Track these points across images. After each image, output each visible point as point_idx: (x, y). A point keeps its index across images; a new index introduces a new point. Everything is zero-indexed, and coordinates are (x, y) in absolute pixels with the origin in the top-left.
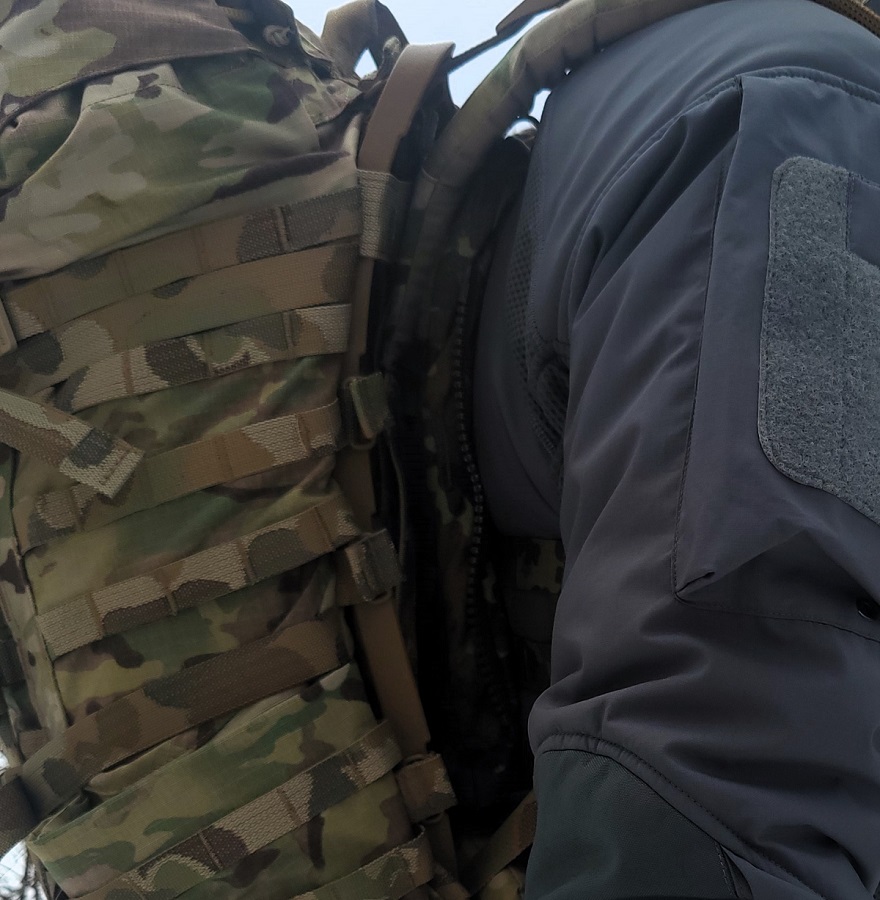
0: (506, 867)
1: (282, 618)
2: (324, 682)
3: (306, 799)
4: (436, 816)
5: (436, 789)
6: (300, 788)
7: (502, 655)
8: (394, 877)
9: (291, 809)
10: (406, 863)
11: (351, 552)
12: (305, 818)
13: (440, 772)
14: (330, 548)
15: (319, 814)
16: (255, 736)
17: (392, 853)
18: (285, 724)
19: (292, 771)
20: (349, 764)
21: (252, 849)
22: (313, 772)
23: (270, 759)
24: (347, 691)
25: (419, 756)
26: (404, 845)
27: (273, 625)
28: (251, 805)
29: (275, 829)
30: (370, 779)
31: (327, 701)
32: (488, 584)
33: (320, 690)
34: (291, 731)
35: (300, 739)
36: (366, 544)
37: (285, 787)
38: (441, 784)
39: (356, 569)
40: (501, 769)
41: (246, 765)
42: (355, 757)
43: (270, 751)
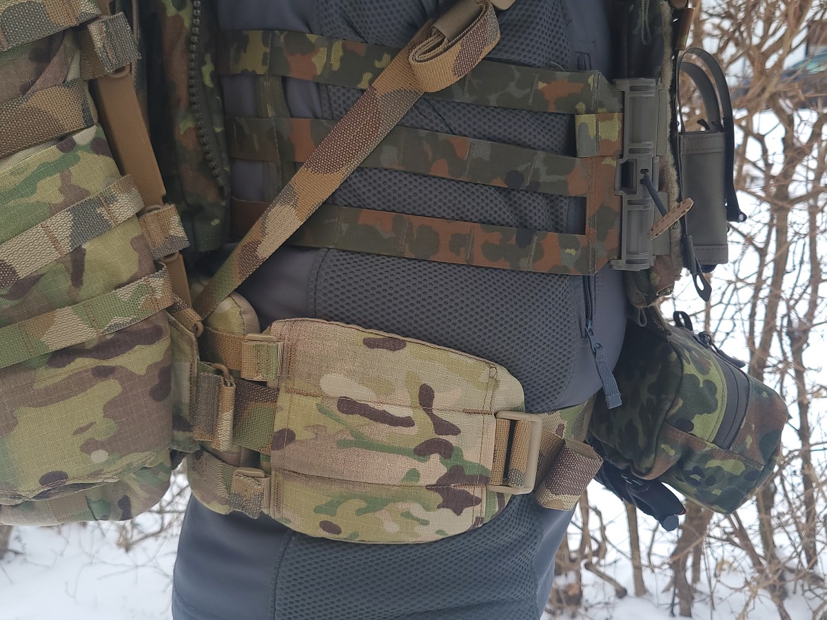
0: (229, 296)
1: (33, 83)
2: (76, 137)
3: (68, 233)
4: (173, 254)
5: (172, 232)
6: (62, 224)
7: (218, 130)
8: (142, 300)
9: (55, 241)
10: (153, 291)
11: (93, 28)
12: (67, 248)
13: (175, 219)
14: (75, 23)
15: (80, 246)
16: (18, 179)
17: (141, 281)
18: (45, 170)
19: (54, 210)
20: (103, 206)
21: (22, 274)
22: (73, 211)
23: (33, 199)
24: (96, 146)
25: (157, 206)
26: (152, 275)
27: (25, 89)
28: (19, 238)
29: (41, 258)
30: (121, 219)
31: (79, 153)
32: (207, 69)
33: (73, 144)
34: (51, 175)
35: (59, 183)
36: (106, 23)
37: (48, 222)
38: (177, 230)
39: (98, 44)
40: (216, 222)
41: (12, 203)
42: (107, 200)
43: (33, 192)
